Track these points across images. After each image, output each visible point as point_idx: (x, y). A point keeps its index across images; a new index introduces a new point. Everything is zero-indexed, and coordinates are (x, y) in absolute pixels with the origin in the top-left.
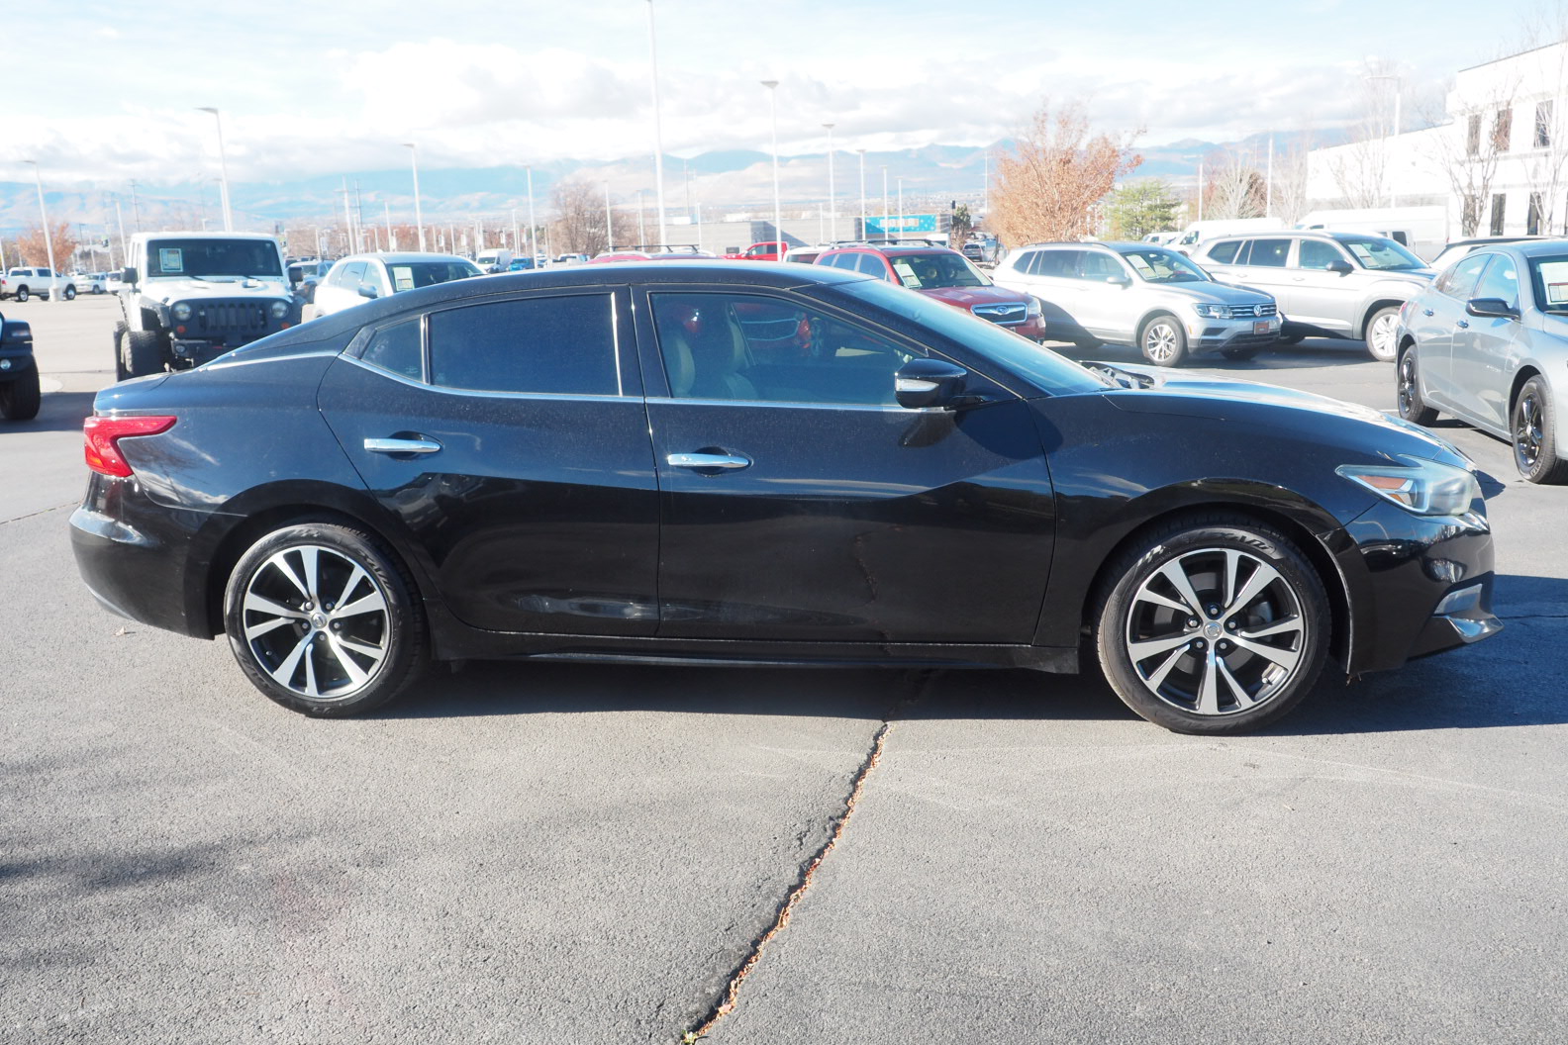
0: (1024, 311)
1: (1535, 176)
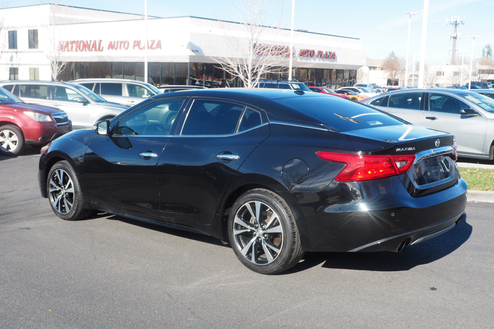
1: (11, 60)
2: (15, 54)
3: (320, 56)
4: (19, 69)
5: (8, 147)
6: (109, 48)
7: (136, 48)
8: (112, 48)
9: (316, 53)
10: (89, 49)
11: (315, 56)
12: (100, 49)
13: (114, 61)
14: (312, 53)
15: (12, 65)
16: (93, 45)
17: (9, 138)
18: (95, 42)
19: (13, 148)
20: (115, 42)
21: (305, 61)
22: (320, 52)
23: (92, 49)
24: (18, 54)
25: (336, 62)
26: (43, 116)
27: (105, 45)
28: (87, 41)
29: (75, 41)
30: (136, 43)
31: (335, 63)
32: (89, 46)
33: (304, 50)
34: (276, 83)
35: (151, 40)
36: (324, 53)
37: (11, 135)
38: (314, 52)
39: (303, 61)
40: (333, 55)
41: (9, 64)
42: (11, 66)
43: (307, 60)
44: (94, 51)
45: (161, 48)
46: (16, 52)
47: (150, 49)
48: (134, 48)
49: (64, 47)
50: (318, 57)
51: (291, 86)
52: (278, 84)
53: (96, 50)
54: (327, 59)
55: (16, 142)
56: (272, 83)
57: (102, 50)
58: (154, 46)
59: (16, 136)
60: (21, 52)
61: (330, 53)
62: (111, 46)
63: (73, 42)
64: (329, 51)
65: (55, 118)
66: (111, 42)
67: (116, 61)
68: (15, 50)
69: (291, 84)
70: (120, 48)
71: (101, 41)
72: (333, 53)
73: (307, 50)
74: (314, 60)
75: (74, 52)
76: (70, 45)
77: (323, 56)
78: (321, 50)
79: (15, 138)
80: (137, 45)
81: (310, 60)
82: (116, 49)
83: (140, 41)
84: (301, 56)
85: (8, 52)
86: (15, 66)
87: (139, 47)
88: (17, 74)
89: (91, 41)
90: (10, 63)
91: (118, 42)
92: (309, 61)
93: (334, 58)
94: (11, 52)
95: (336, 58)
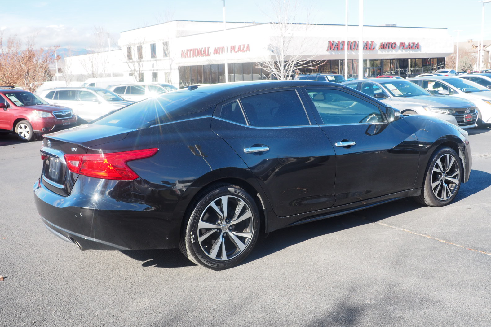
0: (70, 113)
1: (153, 67)
2: (155, 61)
3: (402, 47)
4: (158, 73)
5: (25, 136)
6: (214, 53)
7: (233, 51)
8: (216, 53)
9: (398, 44)
10: (201, 55)
11: (397, 48)
12: (208, 55)
13: (219, 64)
14: (394, 45)
15: (154, 70)
16: (204, 52)
17: (25, 129)
18: (205, 48)
19: (28, 136)
20: (218, 48)
21: (387, 53)
22: (402, 44)
23: (203, 55)
24: (157, 61)
25: (421, 51)
26: (46, 113)
27: (211, 51)
28: (200, 49)
29: (192, 49)
30: (232, 48)
31: (419, 52)
32: (201, 52)
33: (385, 43)
34: (315, 76)
35: (242, 45)
36: (407, 44)
37: (26, 127)
38: (395, 44)
39: (384, 53)
40: (417, 45)
41: (151, 70)
42: (153, 72)
43: (388, 52)
44: (204, 56)
45: (249, 51)
46: (156, 61)
47: (242, 52)
48: (231, 52)
49: (184, 54)
50: (400, 48)
51: (326, 79)
52: (316, 77)
53: (206, 55)
54: (410, 49)
55: (29, 132)
56: (313, 76)
57: (210, 55)
58: (245, 50)
59: (28, 128)
60: (159, 60)
61: (414, 44)
62: (216, 51)
63: (191, 50)
64: (411, 42)
65: (55, 115)
66: (216, 48)
67: (221, 64)
68: (155, 59)
69: (327, 76)
70: (222, 53)
71: (209, 48)
72: (416, 43)
73: (388, 43)
74: (396, 51)
75: (192, 57)
76: (189, 52)
77: (405, 47)
78: (403, 42)
79: (28, 129)
80: (233, 50)
81: (392, 52)
82: (219, 54)
83: (235, 46)
84: (382, 48)
85: (151, 61)
86: (155, 72)
87: (235, 51)
88: (157, 77)
89: (202, 48)
90: (153, 69)
91: (220, 48)
92: (390, 53)
93: (418, 48)
94: (153, 61)
95: (420, 48)
